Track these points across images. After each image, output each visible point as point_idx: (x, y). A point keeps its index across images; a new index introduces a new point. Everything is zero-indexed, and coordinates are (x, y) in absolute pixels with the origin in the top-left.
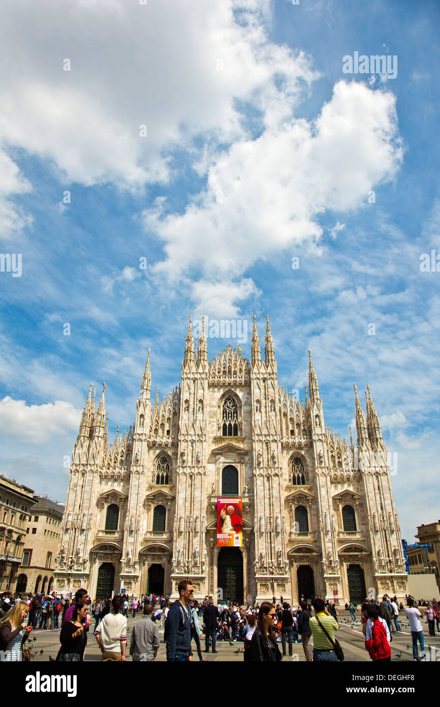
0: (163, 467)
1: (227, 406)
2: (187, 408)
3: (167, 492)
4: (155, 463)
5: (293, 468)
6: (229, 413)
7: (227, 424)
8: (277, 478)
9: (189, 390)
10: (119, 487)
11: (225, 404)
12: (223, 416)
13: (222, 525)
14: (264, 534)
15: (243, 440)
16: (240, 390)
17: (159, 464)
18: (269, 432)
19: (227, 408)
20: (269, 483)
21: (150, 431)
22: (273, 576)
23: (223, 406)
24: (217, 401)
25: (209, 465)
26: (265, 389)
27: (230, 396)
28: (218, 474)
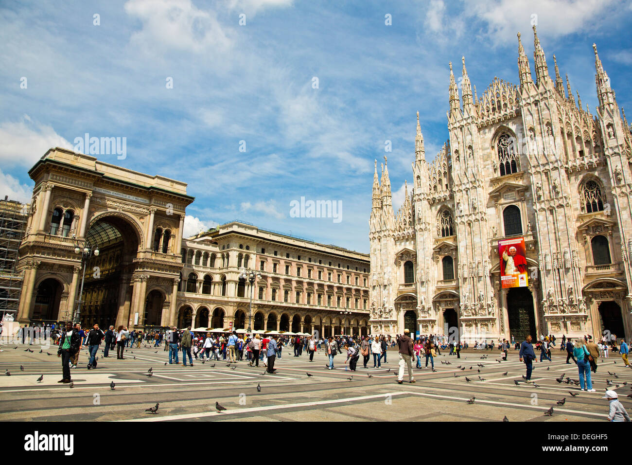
0: (446, 220)
1: (502, 144)
2: (458, 158)
3: (451, 243)
4: (438, 218)
5: (587, 194)
6: (505, 152)
7: (504, 163)
8: (562, 209)
9: (457, 138)
10: (409, 246)
11: (499, 143)
12: (499, 156)
13: (505, 267)
14: (551, 272)
15: (521, 176)
16: (513, 123)
17: (443, 218)
18: (547, 160)
19: (502, 146)
20: (553, 216)
21: (430, 189)
22: (565, 315)
23: (498, 145)
24: (490, 142)
25: (488, 209)
26: (539, 114)
27: (503, 133)
28: (499, 217)
